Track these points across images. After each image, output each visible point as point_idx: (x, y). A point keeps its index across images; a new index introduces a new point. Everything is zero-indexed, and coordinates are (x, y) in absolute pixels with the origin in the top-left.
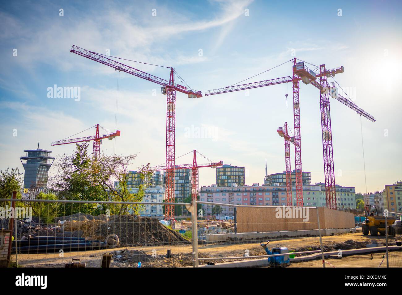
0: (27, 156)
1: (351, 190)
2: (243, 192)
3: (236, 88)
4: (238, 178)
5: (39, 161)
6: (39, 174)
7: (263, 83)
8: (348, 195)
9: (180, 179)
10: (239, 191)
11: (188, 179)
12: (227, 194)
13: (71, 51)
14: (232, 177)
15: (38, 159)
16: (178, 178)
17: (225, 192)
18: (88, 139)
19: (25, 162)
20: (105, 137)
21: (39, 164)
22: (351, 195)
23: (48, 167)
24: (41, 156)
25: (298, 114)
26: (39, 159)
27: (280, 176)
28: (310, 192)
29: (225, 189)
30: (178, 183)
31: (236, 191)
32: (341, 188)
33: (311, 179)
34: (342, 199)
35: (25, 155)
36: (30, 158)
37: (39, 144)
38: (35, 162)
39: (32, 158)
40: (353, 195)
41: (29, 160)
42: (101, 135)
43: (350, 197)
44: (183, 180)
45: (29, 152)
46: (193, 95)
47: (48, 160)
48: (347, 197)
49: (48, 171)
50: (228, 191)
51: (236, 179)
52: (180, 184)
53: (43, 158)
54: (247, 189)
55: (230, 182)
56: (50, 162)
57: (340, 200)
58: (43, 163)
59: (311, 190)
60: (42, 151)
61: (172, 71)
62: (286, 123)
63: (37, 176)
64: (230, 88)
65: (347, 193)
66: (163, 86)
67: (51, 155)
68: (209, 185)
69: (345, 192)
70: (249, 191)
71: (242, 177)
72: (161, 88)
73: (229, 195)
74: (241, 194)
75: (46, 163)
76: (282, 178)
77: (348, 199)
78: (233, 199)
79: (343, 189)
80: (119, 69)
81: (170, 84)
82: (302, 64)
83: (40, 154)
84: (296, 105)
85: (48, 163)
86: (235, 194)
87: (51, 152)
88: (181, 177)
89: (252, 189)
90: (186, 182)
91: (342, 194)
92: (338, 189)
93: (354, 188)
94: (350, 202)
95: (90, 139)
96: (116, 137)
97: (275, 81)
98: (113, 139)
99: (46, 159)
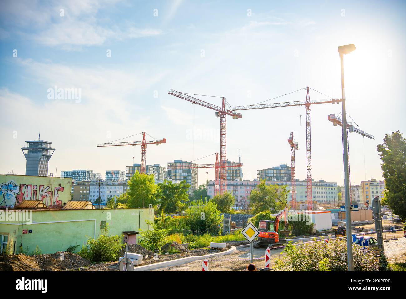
0: (28, 147)
1: (334, 185)
2: (245, 186)
3: (258, 106)
4: (234, 172)
5: (40, 152)
6: (41, 164)
7: (281, 105)
8: (332, 189)
9: (183, 172)
10: (242, 185)
11: (190, 172)
12: (232, 187)
13: (169, 93)
14: (229, 171)
15: (39, 150)
16: (181, 171)
17: (230, 185)
18: (135, 144)
19: (26, 152)
20: (151, 142)
21: (41, 155)
22: (334, 189)
23: (48, 157)
24: (43, 146)
25: (310, 131)
26: (41, 150)
27: (272, 171)
28: (303, 187)
29: (229, 183)
30: (181, 176)
31: (240, 185)
32: (326, 184)
33: (296, 173)
34: (327, 193)
35: (27, 145)
36: (32, 149)
37: (39, 135)
38: (36, 152)
39: (33, 149)
40: (336, 189)
41: (30, 150)
42: (148, 140)
43: (333, 191)
44: (185, 173)
45: (30, 143)
46: (236, 117)
47: (48, 150)
48: (331, 191)
49: (48, 161)
50: (232, 185)
51: (233, 173)
52: (183, 177)
53: (45, 148)
54: (249, 184)
55: (228, 175)
56: (50, 152)
57: (325, 193)
58: (44, 153)
59: (304, 185)
60: (44, 142)
61: (224, 99)
62: (292, 132)
63: (39, 166)
64: (254, 107)
65: (331, 188)
66: (216, 111)
67: (52, 146)
68: (211, 179)
69: (330, 186)
70: (250, 185)
71: (238, 172)
72: (216, 112)
73: (234, 188)
74: (244, 187)
75: (46, 154)
76: (273, 173)
77: (332, 193)
78: (237, 192)
79: (328, 184)
80: (195, 103)
81: (222, 110)
82: (334, 115)
83: (41, 145)
84: (308, 124)
85: (48, 154)
86: (239, 187)
87: (52, 143)
88: (184, 170)
89: (254, 184)
90: (189, 175)
91: (327, 188)
92: (324, 184)
93: (337, 183)
94: (333, 195)
95: (136, 144)
96: (162, 143)
97: (291, 104)
98: (159, 145)
99: (46, 150)
